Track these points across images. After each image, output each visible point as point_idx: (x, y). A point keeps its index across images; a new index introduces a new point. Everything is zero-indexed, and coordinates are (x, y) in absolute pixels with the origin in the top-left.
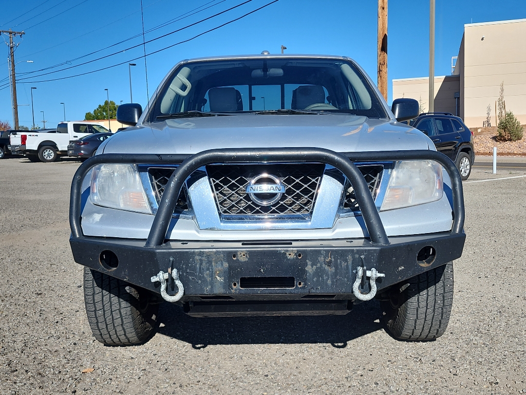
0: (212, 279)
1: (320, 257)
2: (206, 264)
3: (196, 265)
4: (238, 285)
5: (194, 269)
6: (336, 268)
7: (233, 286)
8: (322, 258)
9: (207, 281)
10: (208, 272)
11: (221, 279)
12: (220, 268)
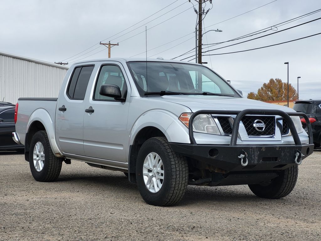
2: (253, 152)
3: (250, 152)
7: (260, 161)
9: (253, 159)
10: (253, 155)
11: (257, 158)
12: (257, 153)
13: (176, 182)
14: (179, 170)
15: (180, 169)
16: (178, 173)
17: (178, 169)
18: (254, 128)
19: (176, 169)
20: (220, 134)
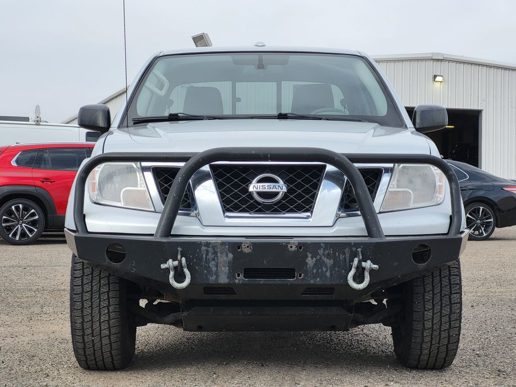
0: (217, 269)
1: (320, 249)
2: (212, 254)
3: (203, 255)
4: (242, 276)
5: (201, 259)
6: (335, 260)
7: (237, 277)
8: (322, 251)
9: (212, 271)
10: (213, 262)
11: (226, 270)
12: (225, 258)
13: (83, 317)
14: (92, 290)
15: (95, 288)
16: (87, 296)
17: (87, 288)
18: (250, 195)
19: (83, 288)
20: (153, 210)
